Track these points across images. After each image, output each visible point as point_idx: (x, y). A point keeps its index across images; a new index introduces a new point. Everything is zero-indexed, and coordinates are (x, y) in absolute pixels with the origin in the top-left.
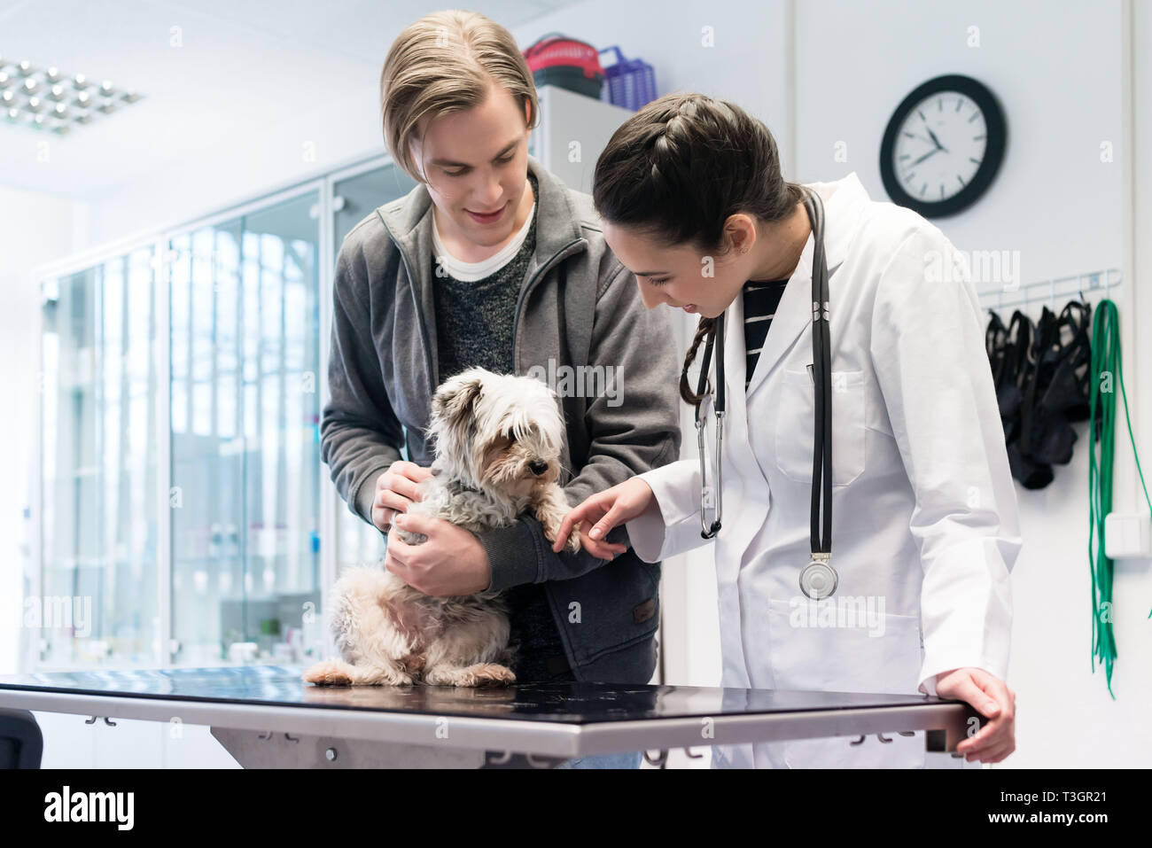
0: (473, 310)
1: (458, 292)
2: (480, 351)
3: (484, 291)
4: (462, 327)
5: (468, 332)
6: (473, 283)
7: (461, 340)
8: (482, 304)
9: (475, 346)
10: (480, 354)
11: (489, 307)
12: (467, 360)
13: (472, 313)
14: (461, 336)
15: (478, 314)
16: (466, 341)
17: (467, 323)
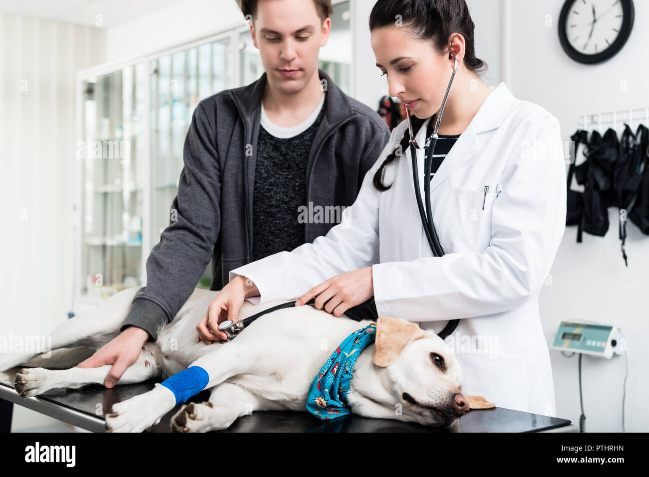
0: (288, 155)
1: (279, 144)
2: (293, 179)
3: (295, 144)
4: (281, 165)
5: (284, 168)
6: (288, 139)
7: (280, 173)
8: (294, 151)
9: (290, 176)
10: (294, 181)
11: (299, 153)
12: (285, 184)
13: (288, 157)
14: (280, 170)
15: (292, 157)
16: (283, 173)
17: (284, 162)
